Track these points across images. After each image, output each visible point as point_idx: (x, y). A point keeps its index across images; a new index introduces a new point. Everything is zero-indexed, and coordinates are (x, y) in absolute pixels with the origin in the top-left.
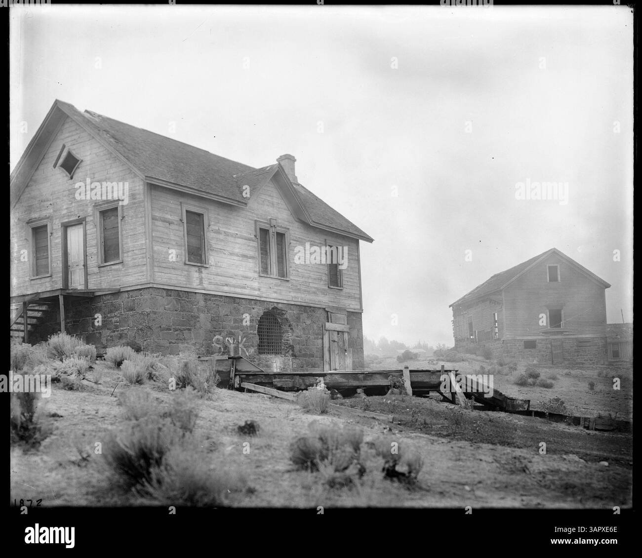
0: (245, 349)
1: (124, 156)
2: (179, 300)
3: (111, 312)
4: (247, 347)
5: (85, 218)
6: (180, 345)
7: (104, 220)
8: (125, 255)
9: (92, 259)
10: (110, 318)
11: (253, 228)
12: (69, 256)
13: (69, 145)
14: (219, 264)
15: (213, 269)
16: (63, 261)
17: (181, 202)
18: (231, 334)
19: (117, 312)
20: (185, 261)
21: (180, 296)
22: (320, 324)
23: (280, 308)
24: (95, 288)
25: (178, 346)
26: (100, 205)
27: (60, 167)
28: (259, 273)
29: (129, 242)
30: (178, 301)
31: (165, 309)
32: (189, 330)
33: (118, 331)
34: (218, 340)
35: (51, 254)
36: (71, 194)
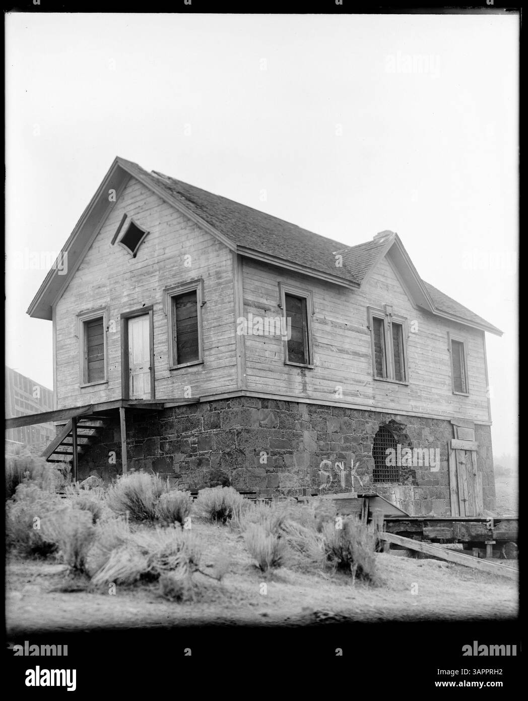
0: (358, 477)
1: (207, 221)
2: (278, 412)
3: (186, 429)
4: (362, 474)
5: (153, 306)
6: (279, 474)
7: (177, 308)
8: (207, 353)
9: (161, 360)
10: (185, 437)
11: (365, 318)
12: (131, 357)
13: (132, 214)
14: (326, 365)
15: (318, 371)
16: (123, 363)
17: (279, 283)
18: (341, 458)
19: (195, 430)
20: (285, 360)
21: (278, 407)
22: (445, 441)
23: (398, 422)
24: (165, 398)
25: (278, 476)
26: (173, 288)
27: (120, 243)
28: (373, 376)
29: (212, 336)
30: (277, 415)
31: (261, 426)
32: (291, 453)
33: (196, 455)
34: (326, 465)
35: (107, 355)
36: (135, 277)
